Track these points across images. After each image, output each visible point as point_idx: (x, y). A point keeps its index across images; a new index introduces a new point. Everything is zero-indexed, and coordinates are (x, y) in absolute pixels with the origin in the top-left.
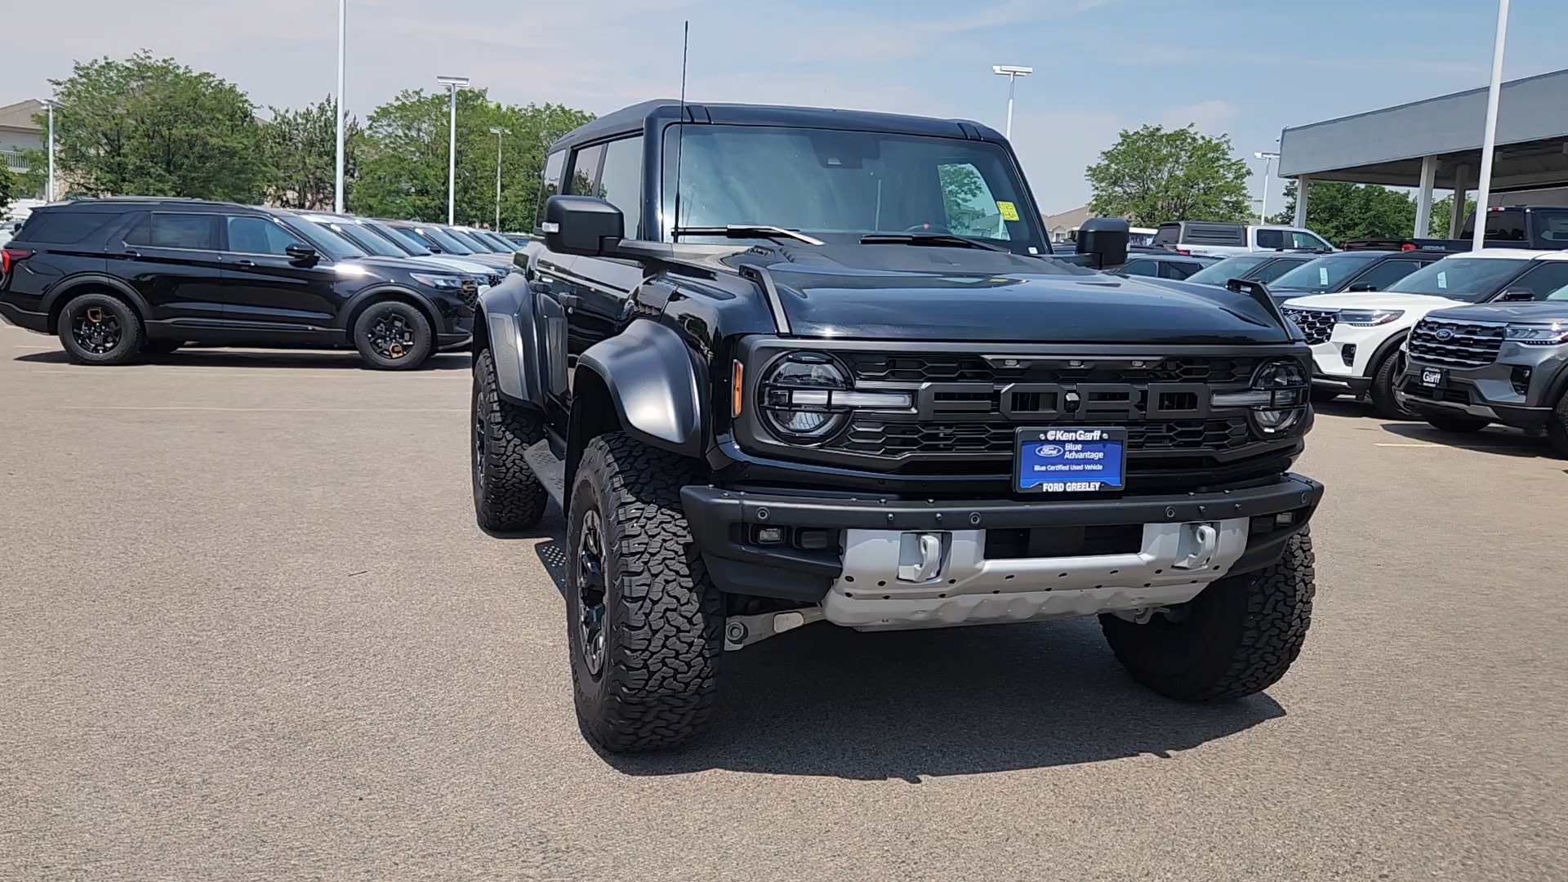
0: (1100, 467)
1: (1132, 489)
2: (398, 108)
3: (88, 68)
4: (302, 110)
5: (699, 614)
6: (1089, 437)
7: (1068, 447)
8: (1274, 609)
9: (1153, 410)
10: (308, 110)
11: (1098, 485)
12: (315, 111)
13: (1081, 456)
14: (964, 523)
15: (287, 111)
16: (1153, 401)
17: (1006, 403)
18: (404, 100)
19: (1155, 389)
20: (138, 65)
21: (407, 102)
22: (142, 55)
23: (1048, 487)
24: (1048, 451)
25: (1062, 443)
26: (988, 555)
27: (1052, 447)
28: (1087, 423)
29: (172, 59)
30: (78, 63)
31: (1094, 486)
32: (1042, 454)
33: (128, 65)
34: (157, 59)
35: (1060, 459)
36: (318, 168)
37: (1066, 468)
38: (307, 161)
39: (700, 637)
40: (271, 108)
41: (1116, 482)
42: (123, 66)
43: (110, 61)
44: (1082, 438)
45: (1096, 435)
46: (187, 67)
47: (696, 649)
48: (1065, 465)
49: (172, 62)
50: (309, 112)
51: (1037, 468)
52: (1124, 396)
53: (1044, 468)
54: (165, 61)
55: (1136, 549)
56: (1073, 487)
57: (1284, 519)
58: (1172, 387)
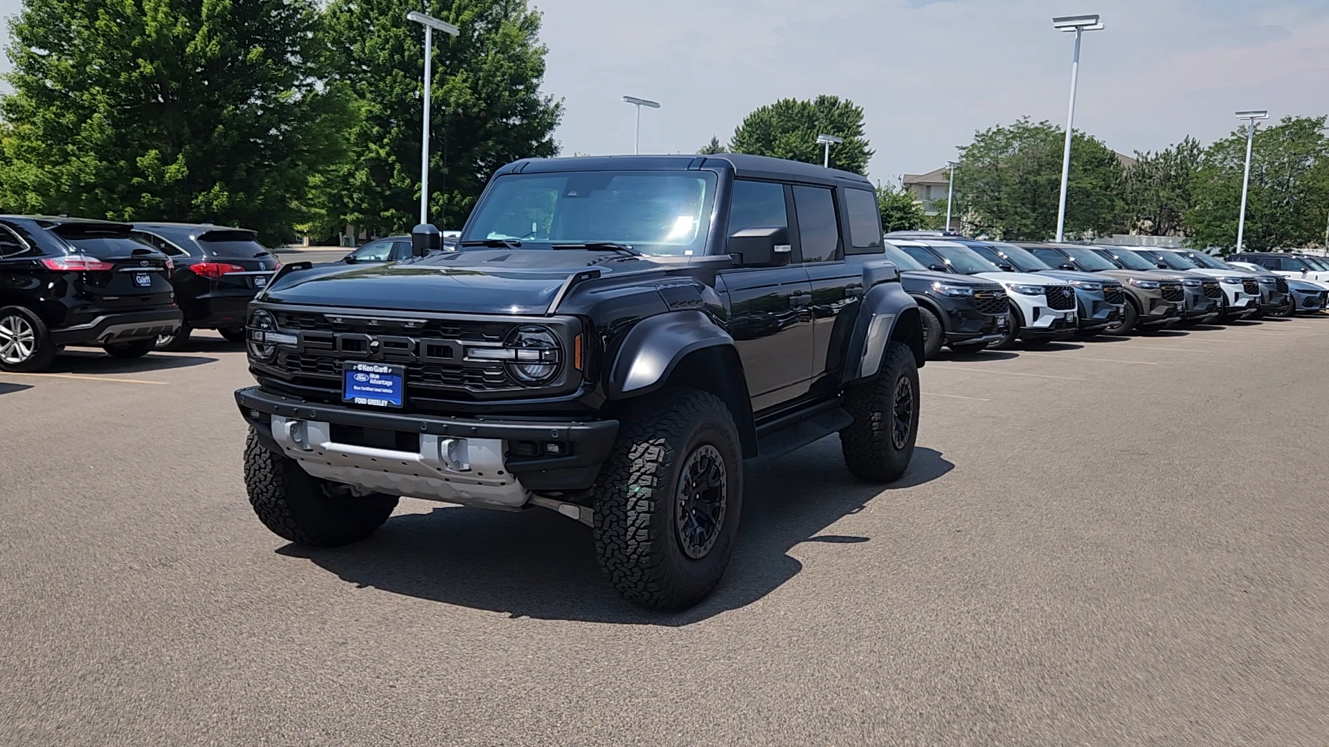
0: (391, 391)
1: (408, 409)
2: (1232, 142)
3: (984, 135)
4: (1162, 151)
5: (269, 460)
6: (381, 370)
7: (372, 376)
8: (610, 527)
9: (424, 357)
10: (1167, 150)
11: (386, 402)
12: (1174, 151)
13: (379, 382)
14: (319, 418)
15: (1148, 153)
16: (423, 350)
17: (339, 344)
18: (1239, 135)
19: (426, 341)
20: (1019, 128)
21: (1242, 136)
22: (1023, 121)
23: (360, 401)
24: (360, 377)
25: (368, 373)
26: (333, 440)
27: (363, 375)
29: (1047, 121)
30: (978, 132)
31: (384, 403)
32: (357, 379)
33: (1011, 129)
34: (1034, 122)
35: (367, 384)
36: (1170, 199)
37: (372, 389)
38: (1161, 194)
39: (270, 473)
40: (1135, 152)
41: (397, 402)
42: (1009, 130)
43: (1000, 127)
44: (377, 371)
45: (385, 369)
46: (1057, 127)
47: (268, 480)
48: (371, 387)
49: (1047, 123)
50: (1168, 153)
51: (355, 388)
52: (405, 345)
53: (359, 388)
54: (1042, 123)
55: (417, 450)
56: (373, 402)
57: (556, 449)
58: (437, 341)
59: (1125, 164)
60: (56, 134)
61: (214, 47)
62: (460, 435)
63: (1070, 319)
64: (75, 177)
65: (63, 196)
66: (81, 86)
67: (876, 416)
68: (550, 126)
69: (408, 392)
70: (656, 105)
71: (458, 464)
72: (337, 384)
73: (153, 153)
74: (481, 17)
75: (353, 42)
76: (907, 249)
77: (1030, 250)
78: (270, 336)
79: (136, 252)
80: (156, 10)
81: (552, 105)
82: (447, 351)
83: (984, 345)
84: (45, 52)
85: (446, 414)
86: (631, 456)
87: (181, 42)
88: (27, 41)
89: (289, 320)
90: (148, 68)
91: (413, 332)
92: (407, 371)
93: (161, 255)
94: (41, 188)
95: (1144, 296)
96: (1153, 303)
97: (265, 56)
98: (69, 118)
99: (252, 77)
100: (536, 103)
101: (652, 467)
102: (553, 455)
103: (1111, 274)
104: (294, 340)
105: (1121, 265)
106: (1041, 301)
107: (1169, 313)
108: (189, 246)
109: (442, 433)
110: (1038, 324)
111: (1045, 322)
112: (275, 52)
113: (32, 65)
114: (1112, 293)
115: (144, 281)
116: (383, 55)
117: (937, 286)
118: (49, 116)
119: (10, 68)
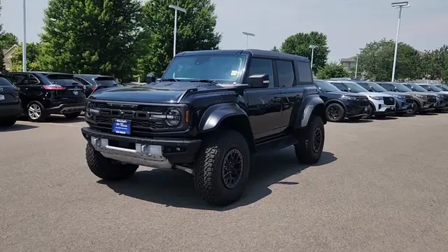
0: (127, 129)
1: (133, 135)
3: (369, 45)
4: (435, 50)
7: (121, 124)
9: (138, 118)
10: (437, 50)
12: (439, 50)
13: (123, 126)
14: (105, 137)
15: (430, 51)
16: (137, 115)
17: (111, 113)
19: (138, 112)
20: (382, 42)
22: (383, 40)
23: (117, 132)
24: (118, 124)
26: (109, 145)
28: (124, 119)
31: (125, 133)
33: (379, 42)
34: (387, 40)
35: (120, 126)
36: (438, 67)
37: (121, 128)
38: (434, 65)
39: (93, 156)
40: (425, 50)
41: (129, 133)
43: (375, 42)
44: (123, 122)
45: (125, 121)
47: (93, 158)
51: (116, 127)
52: (131, 113)
54: (390, 40)
55: (135, 149)
56: (121, 132)
57: (179, 149)
58: (141, 112)
59: (421, 54)
60: (58, 46)
61: (107, 18)
62: (148, 144)
63: (392, 108)
64: (63, 60)
65: (60, 66)
66: (66, 31)
67: (307, 141)
68: (218, 43)
69: (132, 129)
70: (254, 35)
71: (147, 154)
72: (110, 126)
73: (88, 52)
74: (195, 6)
75: (153, 15)
76: (335, 84)
77: (380, 84)
78: (91, 110)
79: (74, 83)
80: (89, 5)
81: (218, 35)
82: (144, 115)
83: (361, 117)
84: (55, 20)
85: (144, 137)
86: (206, 152)
87: (97, 16)
88: (50, 16)
89: (97, 105)
90: (86, 24)
91: (133, 109)
92: (132, 122)
93: (82, 85)
94: (53, 64)
95: (421, 101)
96: (425, 103)
97: (123, 20)
98: (62, 41)
99: (120, 27)
100: (213, 35)
101: (213, 156)
102: (178, 151)
103: (410, 93)
104: (98, 111)
105: (414, 90)
106: (382, 102)
107: (430, 107)
108: (92, 82)
109: (143, 143)
110: (381, 110)
111: (383, 109)
112: (127, 19)
113: (51, 24)
114: (409, 100)
115: (76, 93)
116: (163, 19)
117: (343, 96)
118: (56, 40)
119: (45, 25)
